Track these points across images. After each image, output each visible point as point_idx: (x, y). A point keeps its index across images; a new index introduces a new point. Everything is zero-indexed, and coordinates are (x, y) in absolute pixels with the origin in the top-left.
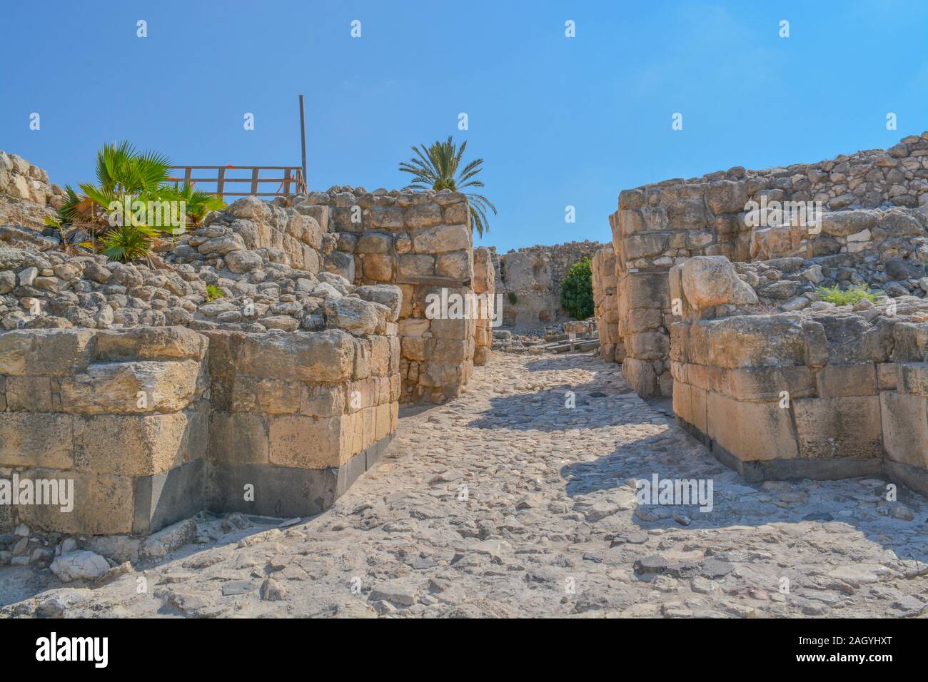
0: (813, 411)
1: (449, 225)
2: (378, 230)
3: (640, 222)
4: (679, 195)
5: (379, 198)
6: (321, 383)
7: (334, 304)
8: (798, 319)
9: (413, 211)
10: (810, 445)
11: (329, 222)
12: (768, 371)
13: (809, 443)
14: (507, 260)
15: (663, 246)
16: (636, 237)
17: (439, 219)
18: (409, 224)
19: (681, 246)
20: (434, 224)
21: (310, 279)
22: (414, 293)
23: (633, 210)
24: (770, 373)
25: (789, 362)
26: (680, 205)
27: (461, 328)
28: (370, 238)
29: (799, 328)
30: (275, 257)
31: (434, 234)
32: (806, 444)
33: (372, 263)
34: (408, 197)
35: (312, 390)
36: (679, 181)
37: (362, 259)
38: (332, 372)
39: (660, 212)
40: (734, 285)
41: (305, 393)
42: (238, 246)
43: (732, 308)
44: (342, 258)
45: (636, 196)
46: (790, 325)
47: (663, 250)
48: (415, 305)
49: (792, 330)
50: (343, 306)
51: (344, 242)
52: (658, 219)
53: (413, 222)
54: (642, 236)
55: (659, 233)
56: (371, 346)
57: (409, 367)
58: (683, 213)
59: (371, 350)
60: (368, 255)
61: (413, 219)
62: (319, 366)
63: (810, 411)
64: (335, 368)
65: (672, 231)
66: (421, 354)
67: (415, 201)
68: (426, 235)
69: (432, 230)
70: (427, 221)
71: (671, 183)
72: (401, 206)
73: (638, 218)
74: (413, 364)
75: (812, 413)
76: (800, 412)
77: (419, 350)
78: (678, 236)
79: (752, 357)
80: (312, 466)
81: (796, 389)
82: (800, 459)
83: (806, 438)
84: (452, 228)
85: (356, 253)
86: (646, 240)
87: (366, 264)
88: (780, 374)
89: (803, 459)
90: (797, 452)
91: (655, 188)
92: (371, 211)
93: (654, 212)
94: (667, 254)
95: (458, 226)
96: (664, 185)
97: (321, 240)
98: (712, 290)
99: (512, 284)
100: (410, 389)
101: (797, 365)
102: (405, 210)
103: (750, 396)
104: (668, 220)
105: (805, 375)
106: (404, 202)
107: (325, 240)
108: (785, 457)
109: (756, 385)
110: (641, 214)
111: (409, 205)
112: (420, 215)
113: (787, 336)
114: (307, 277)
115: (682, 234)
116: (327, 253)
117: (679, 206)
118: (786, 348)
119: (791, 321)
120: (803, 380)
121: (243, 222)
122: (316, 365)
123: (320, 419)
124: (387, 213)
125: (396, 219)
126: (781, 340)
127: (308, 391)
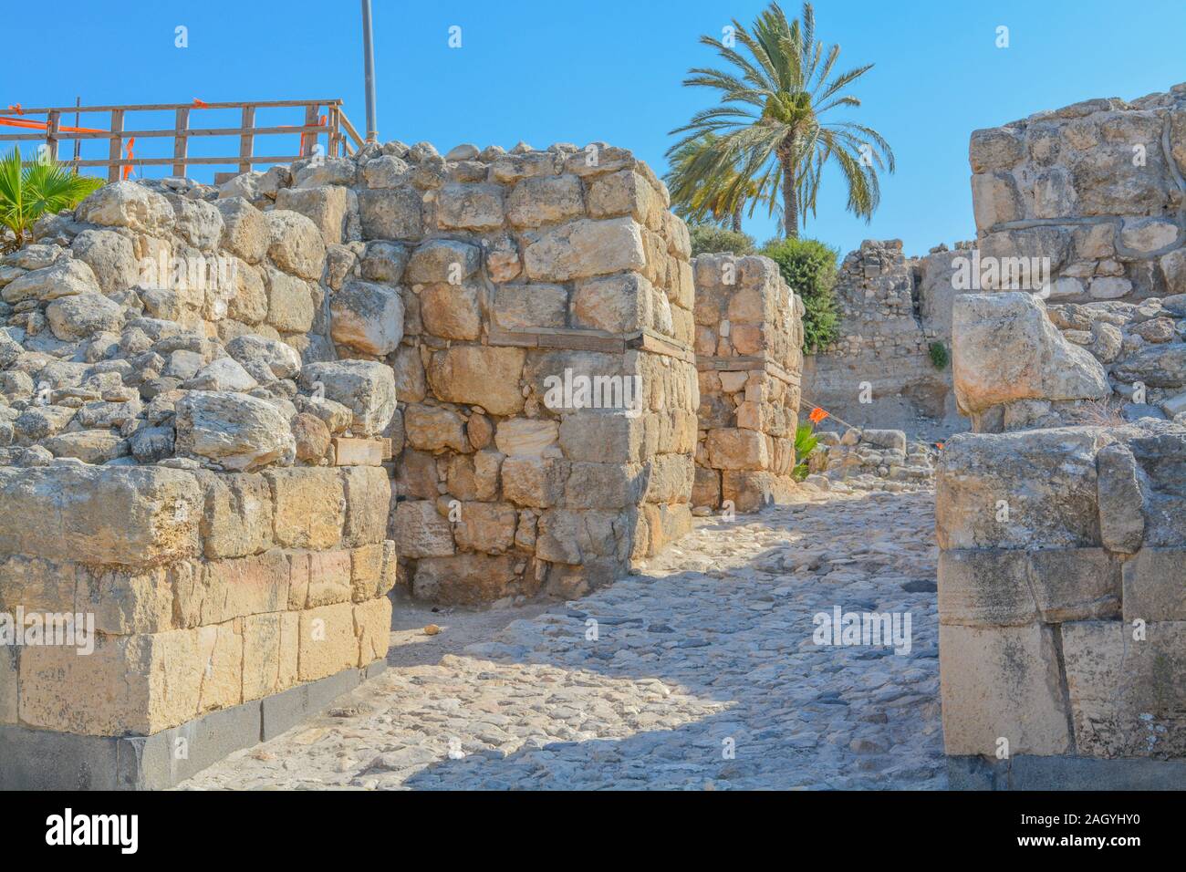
0: (1103, 650)
1: (599, 218)
2: (451, 233)
3: (1011, 202)
4: (1103, 135)
5: (456, 165)
6: (114, 568)
7: (189, 408)
8: (1085, 442)
9: (521, 191)
10: (1097, 726)
11: (347, 219)
12: (1002, 559)
13: (1093, 721)
14: (928, 268)
15: (1060, 253)
16: (999, 235)
17: (576, 208)
18: (515, 219)
19: (1104, 253)
20: (566, 218)
21: (198, 351)
22: (526, 364)
23: (995, 175)
24: (1007, 563)
25: (1061, 539)
26: (1102, 159)
27: (620, 439)
28: (432, 252)
29: (1084, 463)
30: (156, 306)
31: (565, 240)
32: (1086, 723)
33: (439, 303)
34: (514, 161)
35: (99, 580)
36: (1103, 105)
37: (418, 296)
38: (134, 545)
39: (1057, 178)
40: (1045, 358)
41: (83, 587)
42: (76, 285)
43: (1040, 409)
44: (367, 295)
45: (1002, 143)
46: (1064, 456)
47: (1062, 263)
48: (526, 391)
49: (1067, 467)
50: (209, 410)
51: (376, 260)
52: (1050, 193)
53: (522, 215)
54: (1014, 233)
55: (1051, 225)
56: (273, 490)
57: (518, 522)
58: (1110, 179)
59: (273, 499)
60: (428, 285)
61: (523, 209)
62: (108, 533)
63: (1096, 651)
64: (137, 537)
65: (1084, 218)
66: (540, 493)
67: (529, 171)
68: (549, 241)
69: (562, 231)
70: (552, 212)
71: (1084, 110)
72: (501, 181)
73: (1006, 192)
74: (525, 515)
75: (1102, 656)
76: (1073, 650)
77: (536, 487)
78: (1098, 230)
79: (975, 526)
80: (95, 730)
81: (1069, 599)
82: (1075, 757)
83: (1086, 710)
84: (604, 225)
85: (405, 282)
86: (1022, 241)
87: (426, 306)
88: (1031, 567)
89: (1081, 757)
90: (1066, 742)
91: (1048, 124)
92: (438, 194)
93: (1043, 178)
94: (1070, 271)
95: (615, 222)
96: (1066, 115)
97: (321, 260)
98: (993, 369)
99: (936, 325)
100: (519, 568)
101: (1081, 545)
102: (507, 189)
103: (962, 612)
104: (1074, 196)
105: (1095, 567)
106: (507, 172)
107: (332, 260)
108: (1038, 750)
109: (974, 588)
110: (1011, 184)
111: (516, 179)
112: (537, 200)
113: (1057, 480)
114: (194, 347)
115: (1105, 227)
116: (337, 286)
117: (1100, 163)
118: (1057, 507)
119: (1070, 446)
120: (1089, 580)
121: (97, 237)
122: (103, 533)
123: (109, 637)
124: (469, 196)
125: (488, 210)
126: (1043, 490)
127: (89, 583)
